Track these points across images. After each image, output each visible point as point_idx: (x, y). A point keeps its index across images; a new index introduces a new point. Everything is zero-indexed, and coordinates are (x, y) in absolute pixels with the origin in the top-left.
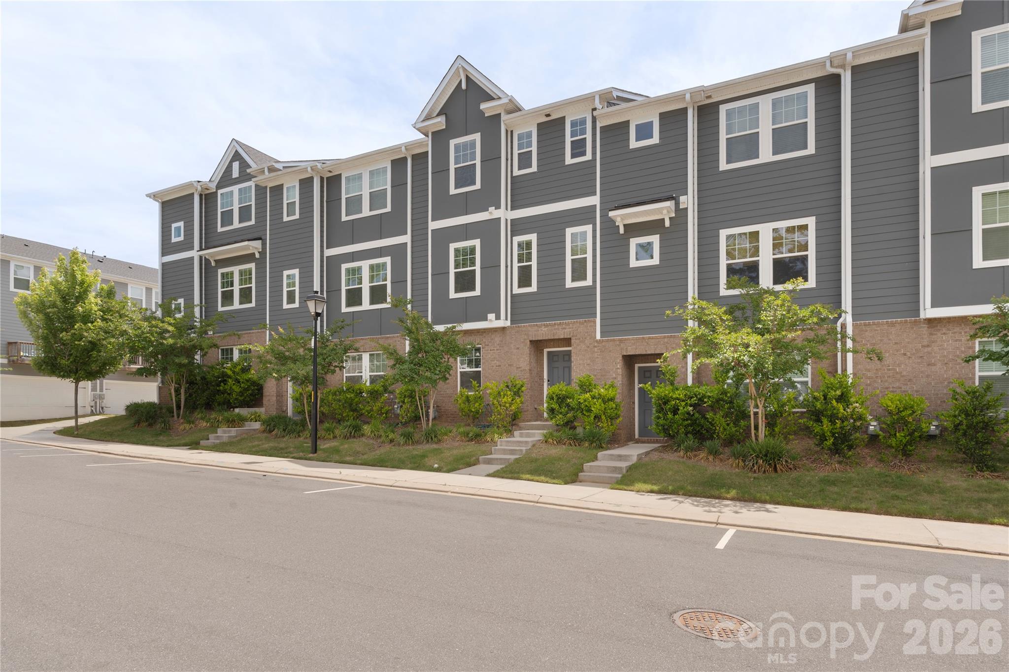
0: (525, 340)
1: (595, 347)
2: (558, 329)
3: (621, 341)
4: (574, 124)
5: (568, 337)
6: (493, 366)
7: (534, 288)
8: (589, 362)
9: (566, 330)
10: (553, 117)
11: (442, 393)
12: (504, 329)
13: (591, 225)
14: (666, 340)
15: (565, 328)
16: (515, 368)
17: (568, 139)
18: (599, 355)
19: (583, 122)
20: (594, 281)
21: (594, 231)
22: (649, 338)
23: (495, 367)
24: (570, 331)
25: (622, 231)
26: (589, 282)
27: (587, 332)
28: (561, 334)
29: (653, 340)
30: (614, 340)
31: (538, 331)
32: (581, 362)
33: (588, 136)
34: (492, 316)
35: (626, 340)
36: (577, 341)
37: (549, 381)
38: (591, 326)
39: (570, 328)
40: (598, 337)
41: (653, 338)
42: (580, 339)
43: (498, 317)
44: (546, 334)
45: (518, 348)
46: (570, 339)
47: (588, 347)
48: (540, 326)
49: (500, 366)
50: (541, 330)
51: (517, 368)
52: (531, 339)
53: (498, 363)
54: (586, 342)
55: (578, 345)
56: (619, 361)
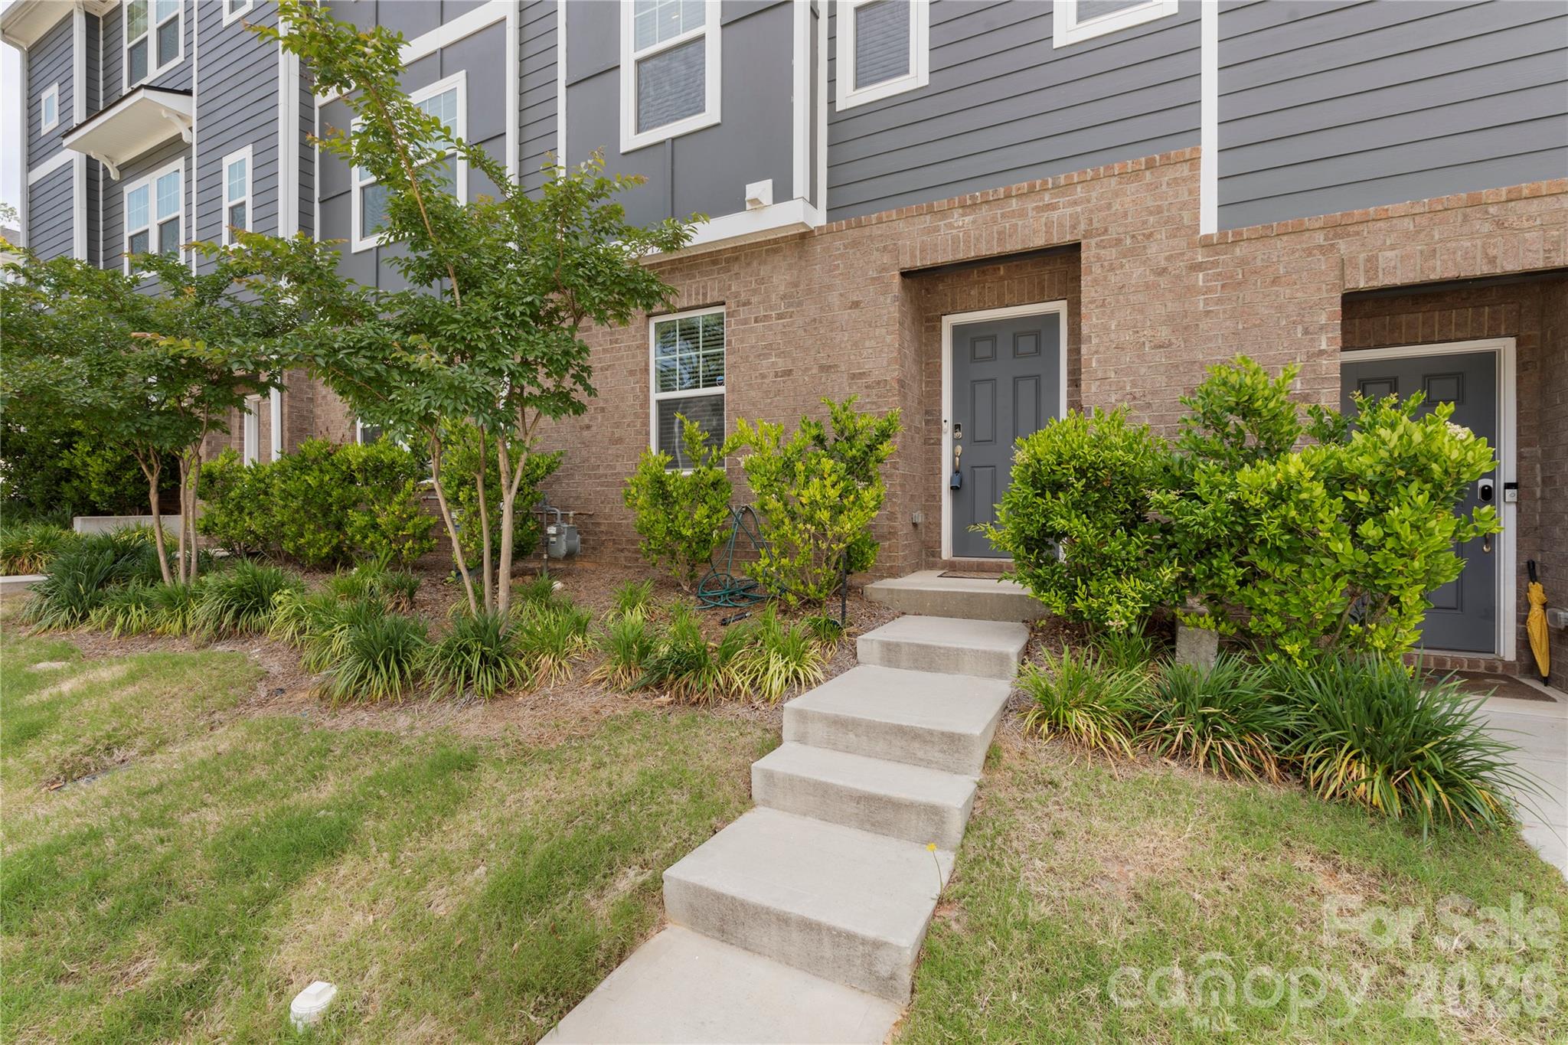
0: (884, 269)
1: (1197, 267)
2: (1022, 214)
3: (1336, 228)
5: (1069, 238)
6: (763, 376)
7: (915, 77)
8: (1164, 333)
9: (1055, 215)
11: (601, 471)
12: (802, 239)
15: (1051, 207)
16: (845, 376)
18: (1219, 301)
23: (771, 378)
24: (1077, 215)
26: (1161, 6)
27: (1159, 210)
28: (1035, 232)
30: (1299, 230)
31: (937, 229)
32: (1127, 336)
34: (760, 190)
35: (1366, 219)
36: (1111, 253)
37: (957, 427)
38: (1176, 182)
39: (1077, 202)
40: (1209, 224)
42: (1119, 241)
43: (783, 192)
44: (967, 242)
45: (856, 305)
46: (1076, 247)
47: (1162, 272)
48: (945, 213)
49: (789, 373)
50: (950, 226)
51: (853, 376)
52: (907, 263)
53: (782, 364)
54: (1152, 250)
55: (1112, 269)
56: (1323, 319)
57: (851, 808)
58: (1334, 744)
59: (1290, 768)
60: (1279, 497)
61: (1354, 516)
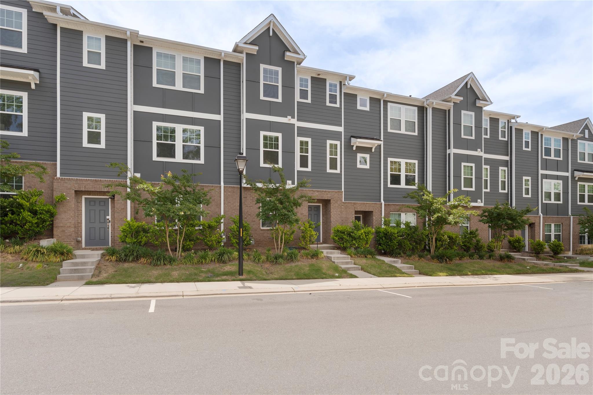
1: (342, 205)
2: (324, 194)
3: (354, 203)
4: (331, 85)
5: (330, 199)
7: (309, 169)
8: (339, 213)
9: (328, 195)
10: (320, 77)
13: (339, 142)
14: (373, 205)
15: (328, 194)
16: (300, 214)
17: (328, 93)
18: (345, 210)
19: (335, 86)
20: (341, 171)
21: (341, 145)
22: (367, 203)
24: (330, 196)
25: (354, 148)
26: (338, 171)
27: (339, 197)
28: (326, 197)
29: (368, 205)
30: (351, 203)
31: (313, 194)
32: (336, 213)
33: (338, 94)
34: (289, 182)
35: (357, 203)
36: (334, 202)
38: (340, 194)
39: (330, 194)
40: (343, 201)
41: (368, 204)
42: (335, 200)
43: (293, 183)
44: (317, 196)
46: (330, 200)
47: (339, 205)
48: (314, 191)
50: (315, 194)
54: (338, 202)
55: (334, 204)
56: (353, 213)
57: (345, 263)
58: (368, 254)
59: (366, 257)
60: (362, 234)
61: (366, 236)
